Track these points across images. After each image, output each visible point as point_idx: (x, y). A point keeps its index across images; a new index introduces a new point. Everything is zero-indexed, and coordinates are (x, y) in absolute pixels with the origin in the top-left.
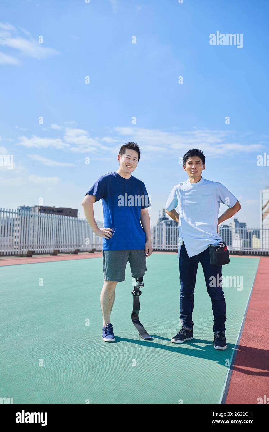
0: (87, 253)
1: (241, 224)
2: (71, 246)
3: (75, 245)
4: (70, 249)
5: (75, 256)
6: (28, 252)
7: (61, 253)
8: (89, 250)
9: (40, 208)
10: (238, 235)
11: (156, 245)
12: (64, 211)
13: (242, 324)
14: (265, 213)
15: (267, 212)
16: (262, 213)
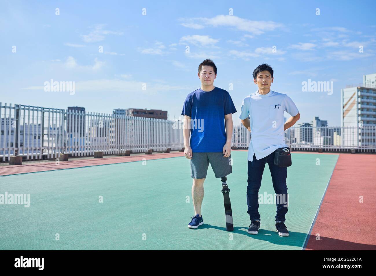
0: (178, 151)
1: (322, 121)
2: (163, 145)
3: (167, 145)
4: (163, 149)
5: (167, 155)
6: (126, 151)
7: (155, 152)
8: (179, 149)
9: (133, 110)
10: (320, 133)
11: (240, 143)
12: (155, 113)
13: (316, 214)
14: (346, 111)
15: (348, 110)
16: (343, 111)
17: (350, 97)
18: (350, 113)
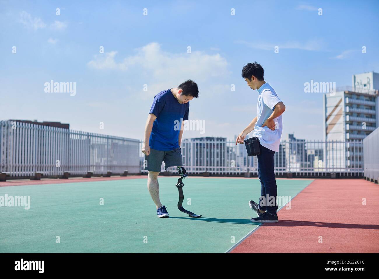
14: (330, 124)
15: (333, 124)
16: (326, 125)
17: (335, 105)
18: (335, 128)
